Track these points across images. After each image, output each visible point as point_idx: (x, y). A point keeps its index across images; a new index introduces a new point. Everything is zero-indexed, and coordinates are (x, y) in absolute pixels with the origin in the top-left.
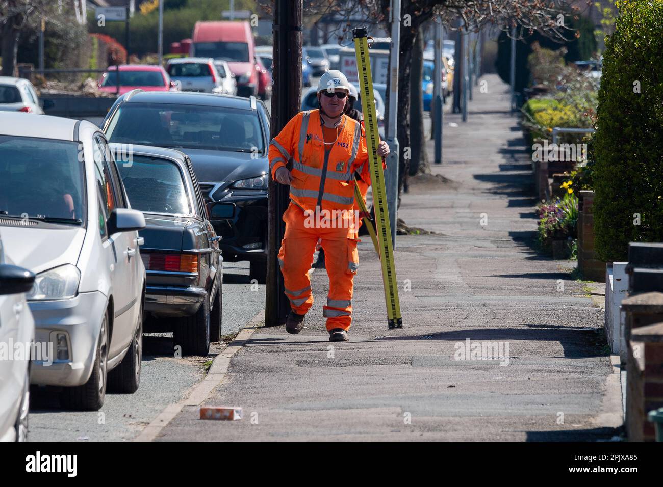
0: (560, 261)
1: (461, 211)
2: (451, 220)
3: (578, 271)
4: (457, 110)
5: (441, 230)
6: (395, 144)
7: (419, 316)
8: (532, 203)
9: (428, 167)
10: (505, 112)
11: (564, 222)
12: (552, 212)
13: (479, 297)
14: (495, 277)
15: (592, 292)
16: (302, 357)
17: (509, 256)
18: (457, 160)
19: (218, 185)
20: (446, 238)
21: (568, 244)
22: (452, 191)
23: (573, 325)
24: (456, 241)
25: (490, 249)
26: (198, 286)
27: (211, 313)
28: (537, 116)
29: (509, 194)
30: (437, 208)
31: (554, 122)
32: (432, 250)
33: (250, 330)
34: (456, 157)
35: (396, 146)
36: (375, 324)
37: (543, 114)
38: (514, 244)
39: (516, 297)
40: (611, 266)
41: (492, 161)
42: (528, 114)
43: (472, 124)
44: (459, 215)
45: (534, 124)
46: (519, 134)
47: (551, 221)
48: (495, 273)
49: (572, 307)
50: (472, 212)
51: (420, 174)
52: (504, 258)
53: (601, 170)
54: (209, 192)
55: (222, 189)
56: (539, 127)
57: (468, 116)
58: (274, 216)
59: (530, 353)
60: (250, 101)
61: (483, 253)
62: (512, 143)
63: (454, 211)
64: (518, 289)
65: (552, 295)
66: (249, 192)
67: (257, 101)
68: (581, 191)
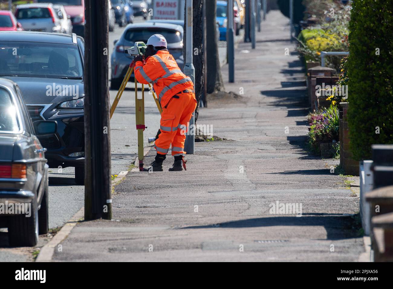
0: (327, 160)
1: (250, 120)
2: (240, 128)
3: (340, 167)
4: (248, 40)
5: (231, 137)
6: (192, 68)
7: (210, 208)
8: (305, 113)
9: (223, 86)
10: (287, 40)
11: (329, 128)
12: (320, 120)
13: (260, 191)
14: (273, 175)
15: (352, 184)
16: (113, 245)
17: (286, 157)
18: (246, 79)
19: (47, 106)
20: (236, 143)
21: (333, 146)
22: (242, 104)
23: (334, 212)
24: (244, 146)
25: (270, 151)
26: (27, 189)
27: (40, 211)
28: (308, 42)
29: (288, 106)
30: (230, 119)
31: (321, 47)
32: (224, 153)
33: (72, 224)
34: (246, 77)
35: (193, 70)
36: (174, 216)
37: (313, 41)
38: (291, 146)
39: (290, 190)
40: (362, 164)
41: (275, 80)
42: (301, 42)
43: (259, 50)
44: (247, 124)
45: (306, 49)
46: (296, 58)
47: (319, 128)
48: (274, 171)
49: (335, 197)
50: (258, 121)
51: (217, 92)
52: (282, 159)
53: (353, 86)
54: (39, 112)
55: (51, 109)
56: (310, 52)
57: (257, 44)
58: (89, 130)
59: (299, 236)
60: (72, 37)
61: (265, 154)
62: (291, 65)
63: (243, 121)
64: (292, 184)
65: (319, 187)
66: (74, 111)
67: (77, 37)
68: (340, 103)
